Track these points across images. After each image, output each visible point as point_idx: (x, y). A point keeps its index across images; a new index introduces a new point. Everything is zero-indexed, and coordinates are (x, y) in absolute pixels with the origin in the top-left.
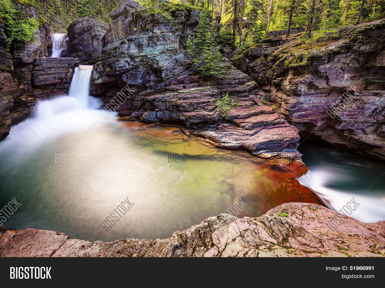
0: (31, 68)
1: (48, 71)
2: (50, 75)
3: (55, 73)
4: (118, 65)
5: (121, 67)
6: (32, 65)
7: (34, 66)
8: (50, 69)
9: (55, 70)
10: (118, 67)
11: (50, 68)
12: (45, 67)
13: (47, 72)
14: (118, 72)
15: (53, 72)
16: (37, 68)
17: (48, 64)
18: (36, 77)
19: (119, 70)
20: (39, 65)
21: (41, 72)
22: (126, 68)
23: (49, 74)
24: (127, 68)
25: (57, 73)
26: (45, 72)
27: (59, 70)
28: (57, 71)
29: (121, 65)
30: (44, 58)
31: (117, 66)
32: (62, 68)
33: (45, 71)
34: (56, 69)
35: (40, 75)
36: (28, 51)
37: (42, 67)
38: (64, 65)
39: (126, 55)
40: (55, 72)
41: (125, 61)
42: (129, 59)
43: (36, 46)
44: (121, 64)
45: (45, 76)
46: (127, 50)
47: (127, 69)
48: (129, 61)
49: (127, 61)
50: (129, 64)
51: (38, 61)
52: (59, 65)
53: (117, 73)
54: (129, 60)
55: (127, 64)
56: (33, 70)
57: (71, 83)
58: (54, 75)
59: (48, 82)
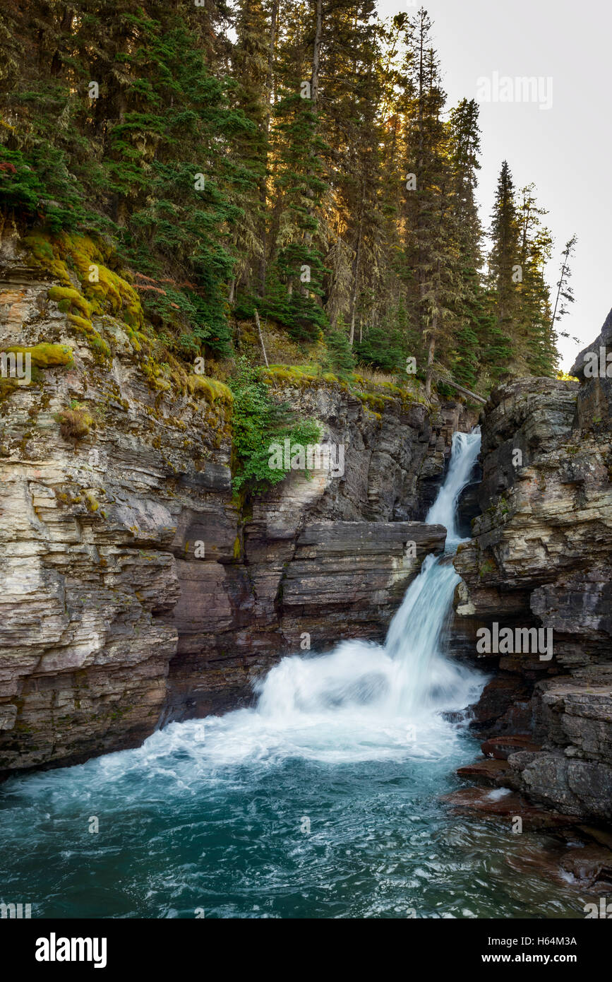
0: (287, 553)
1: (331, 563)
2: (335, 577)
3: (354, 570)
4: (507, 553)
5: (519, 561)
6: (293, 545)
7: (299, 547)
8: (342, 557)
9: (356, 562)
10: (509, 562)
11: (340, 554)
12: (325, 551)
13: (330, 566)
14: (512, 578)
15: (347, 568)
16: (305, 553)
17: (337, 542)
18: (292, 579)
19: (512, 571)
20: (311, 545)
21: (311, 566)
22: (535, 566)
23: (333, 572)
24: (541, 565)
25: (360, 572)
26: (323, 567)
27: (369, 561)
28: (359, 565)
29: (517, 556)
30: (326, 526)
31: (505, 557)
32: (379, 554)
33: (322, 564)
34: (358, 559)
35: (306, 573)
36: (291, 504)
37: (318, 551)
38: (389, 546)
39: (529, 520)
40: (353, 567)
41: (533, 540)
42: (544, 533)
43: (312, 490)
44: (516, 551)
45: (321, 579)
46: (532, 501)
47: (540, 570)
48: (546, 540)
49: (538, 542)
50: (548, 553)
51: (308, 534)
52: (370, 545)
53: (509, 581)
54: (545, 536)
55: (540, 552)
56: (294, 559)
57: (398, 607)
58: (347, 578)
59: (324, 599)
